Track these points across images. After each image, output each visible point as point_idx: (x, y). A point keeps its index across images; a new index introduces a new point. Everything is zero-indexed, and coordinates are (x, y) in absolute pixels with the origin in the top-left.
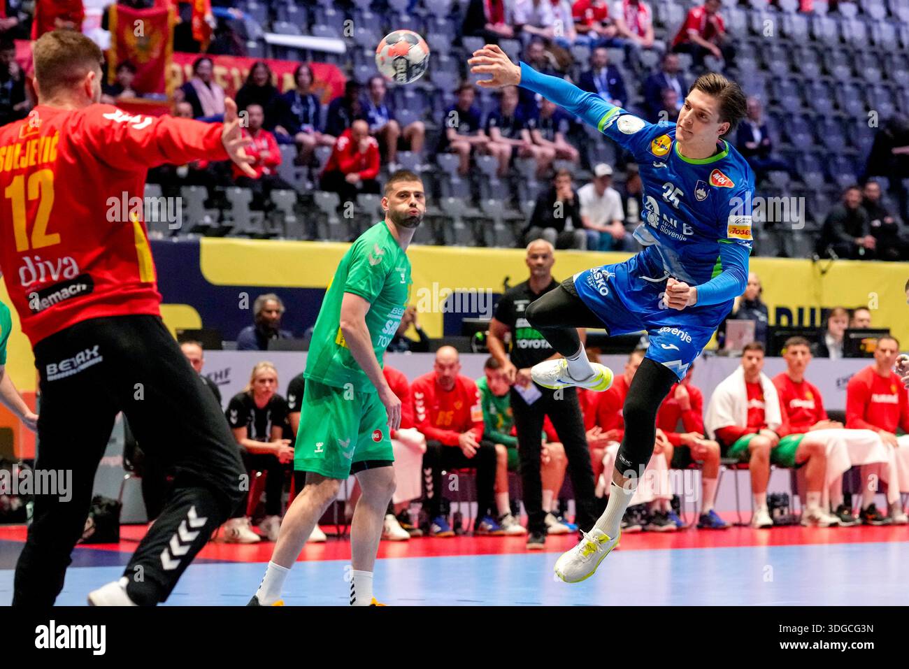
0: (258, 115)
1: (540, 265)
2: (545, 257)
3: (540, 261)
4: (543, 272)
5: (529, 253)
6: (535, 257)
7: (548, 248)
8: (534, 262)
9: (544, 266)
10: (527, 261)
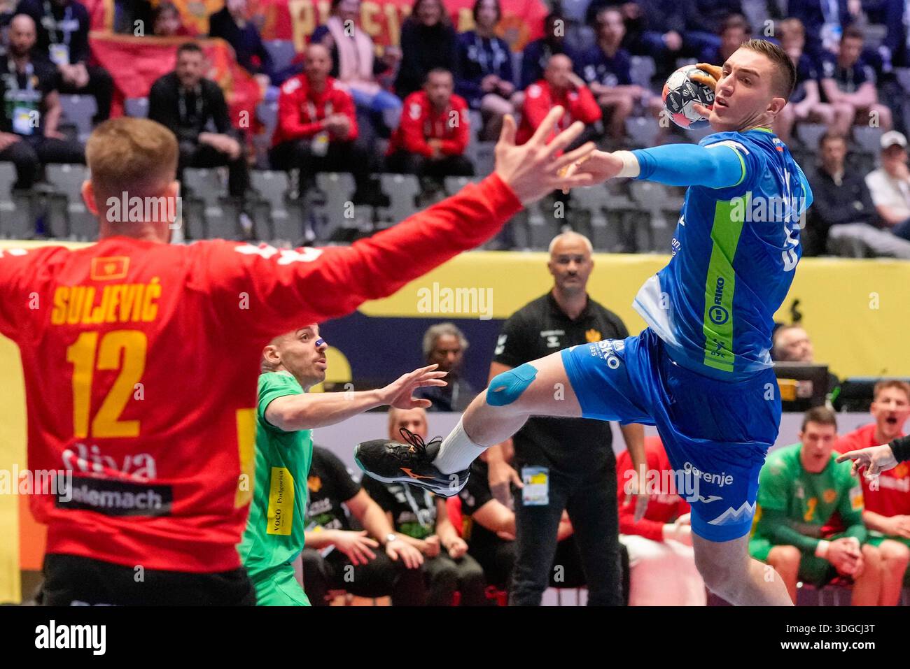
0: (446, 86)
1: (572, 274)
2: (579, 260)
3: (572, 266)
4: (577, 285)
5: (554, 255)
6: (564, 260)
7: (584, 245)
8: (563, 268)
9: (579, 274)
10: (550, 265)
